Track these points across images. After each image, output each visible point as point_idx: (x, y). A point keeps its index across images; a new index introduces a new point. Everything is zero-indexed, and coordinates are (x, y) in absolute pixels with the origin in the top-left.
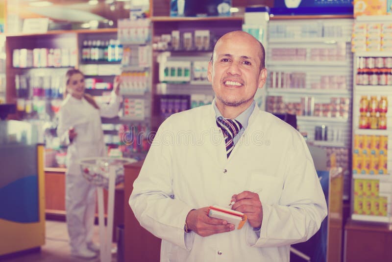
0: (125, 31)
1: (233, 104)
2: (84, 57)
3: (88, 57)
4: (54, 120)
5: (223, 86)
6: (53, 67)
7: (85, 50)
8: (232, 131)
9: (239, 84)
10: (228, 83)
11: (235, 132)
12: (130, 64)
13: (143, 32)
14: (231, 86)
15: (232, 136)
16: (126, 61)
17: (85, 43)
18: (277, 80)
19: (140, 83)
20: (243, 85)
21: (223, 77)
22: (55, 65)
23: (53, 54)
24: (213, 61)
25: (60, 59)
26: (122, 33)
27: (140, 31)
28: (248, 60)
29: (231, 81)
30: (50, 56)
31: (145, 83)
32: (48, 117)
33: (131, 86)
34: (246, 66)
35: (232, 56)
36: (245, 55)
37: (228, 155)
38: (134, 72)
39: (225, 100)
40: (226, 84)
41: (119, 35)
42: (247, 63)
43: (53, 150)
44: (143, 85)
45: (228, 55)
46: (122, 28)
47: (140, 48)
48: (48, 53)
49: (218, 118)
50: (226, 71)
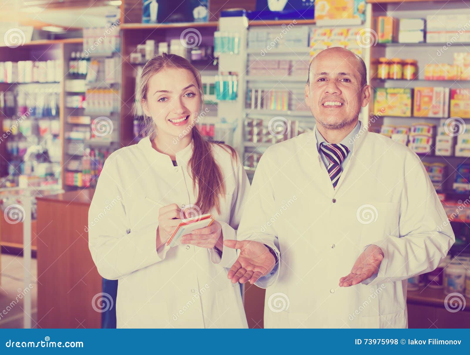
0: (91, 41)
1: (334, 125)
2: (71, 71)
3: (75, 71)
4: (43, 143)
5: (322, 107)
6: (38, 82)
7: (72, 63)
8: (338, 157)
9: (339, 104)
10: (326, 104)
11: (342, 158)
12: (97, 79)
13: (110, 42)
14: (331, 106)
15: (339, 163)
16: (92, 75)
17: (73, 55)
18: (256, 99)
19: (107, 102)
20: (342, 104)
21: (321, 98)
22: (41, 80)
23: (38, 67)
24: (309, 83)
25: (46, 74)
26: (87, 43)
27: (106, 40)
28: (347, 77)
29: (329, 101)
30: (35, 69)
31: (112, 102)
32: (36, 140)
33: (102, 106)
34: (345, 83)
35: (328, 74)
36: (342, 72)
37: (335, 185)
38: (100, 88)
39: (325, 123)
40: (325, 105)
41: (85, 46)
42: (347, 80)
43: (39, 178)
44: (109, 103)
45: (325, 73)
46: (88, 37)
47: (107, 61)
48: (34, 66)
49: (321, 144)
50: (324, 91)
